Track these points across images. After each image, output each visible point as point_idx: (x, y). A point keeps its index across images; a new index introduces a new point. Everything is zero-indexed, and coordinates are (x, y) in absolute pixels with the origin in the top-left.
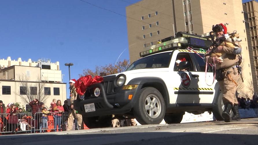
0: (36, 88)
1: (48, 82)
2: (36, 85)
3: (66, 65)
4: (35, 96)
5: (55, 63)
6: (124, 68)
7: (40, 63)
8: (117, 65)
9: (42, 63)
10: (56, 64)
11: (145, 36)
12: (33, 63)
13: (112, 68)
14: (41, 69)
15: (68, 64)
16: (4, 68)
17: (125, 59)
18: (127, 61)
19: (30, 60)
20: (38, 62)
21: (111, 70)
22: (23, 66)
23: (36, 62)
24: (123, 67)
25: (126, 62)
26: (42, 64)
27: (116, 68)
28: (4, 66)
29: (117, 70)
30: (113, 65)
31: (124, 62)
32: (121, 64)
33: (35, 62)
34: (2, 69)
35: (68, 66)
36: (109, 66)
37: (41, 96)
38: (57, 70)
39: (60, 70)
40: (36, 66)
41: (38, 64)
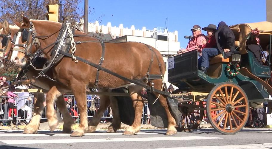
1: (164, 55)
3: (185, 37)
5: (173, 32)
7: (156, 33)
9: (157, 33)
10: (174, 34)
12: (147, 32)
14: (156, 40)
15: (189, 37)
19: (144, 29)
20: (153, 32)
22: (136, 36)
23: (151, 31)
26: (157, 35)
33: (149, 31)
35: (188, 39)
38: (175, 41)
39: (178, 41)
40: (151, 36)
41: (154, 33)
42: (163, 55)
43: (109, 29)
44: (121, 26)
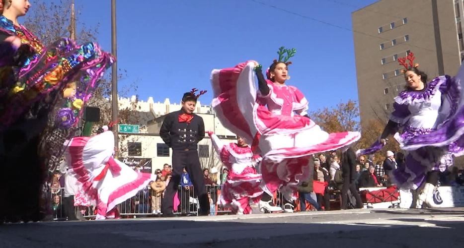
0: (207, 146)
1: (226, 137)
2: (206, 141)
4: (205, 158)
6: (349, 115)
8: (337, 109)
11: (386, 60)
12: (203, 107)
13: (328, 115)
14: (214, 117)
16: (159, 116)
17: (350, 100)
18: (354, 102)
21: (327, 118)
23: (207, 107)
24: (346, 113)
25: (352, 105)
27: (335, 114)
28: (159, 113)
29: (336, 117)
30: (330, 110)
31: (349, 104)
32: (343, 107)
33: (206, 106)
34: (156, 117)
36: (324, 112)
37: (214, 158)
40: (207, 112)
41: (211, 109)
42: (224, 136)
43: (150, 106)
44: (167, 101)
